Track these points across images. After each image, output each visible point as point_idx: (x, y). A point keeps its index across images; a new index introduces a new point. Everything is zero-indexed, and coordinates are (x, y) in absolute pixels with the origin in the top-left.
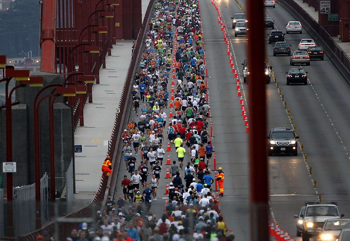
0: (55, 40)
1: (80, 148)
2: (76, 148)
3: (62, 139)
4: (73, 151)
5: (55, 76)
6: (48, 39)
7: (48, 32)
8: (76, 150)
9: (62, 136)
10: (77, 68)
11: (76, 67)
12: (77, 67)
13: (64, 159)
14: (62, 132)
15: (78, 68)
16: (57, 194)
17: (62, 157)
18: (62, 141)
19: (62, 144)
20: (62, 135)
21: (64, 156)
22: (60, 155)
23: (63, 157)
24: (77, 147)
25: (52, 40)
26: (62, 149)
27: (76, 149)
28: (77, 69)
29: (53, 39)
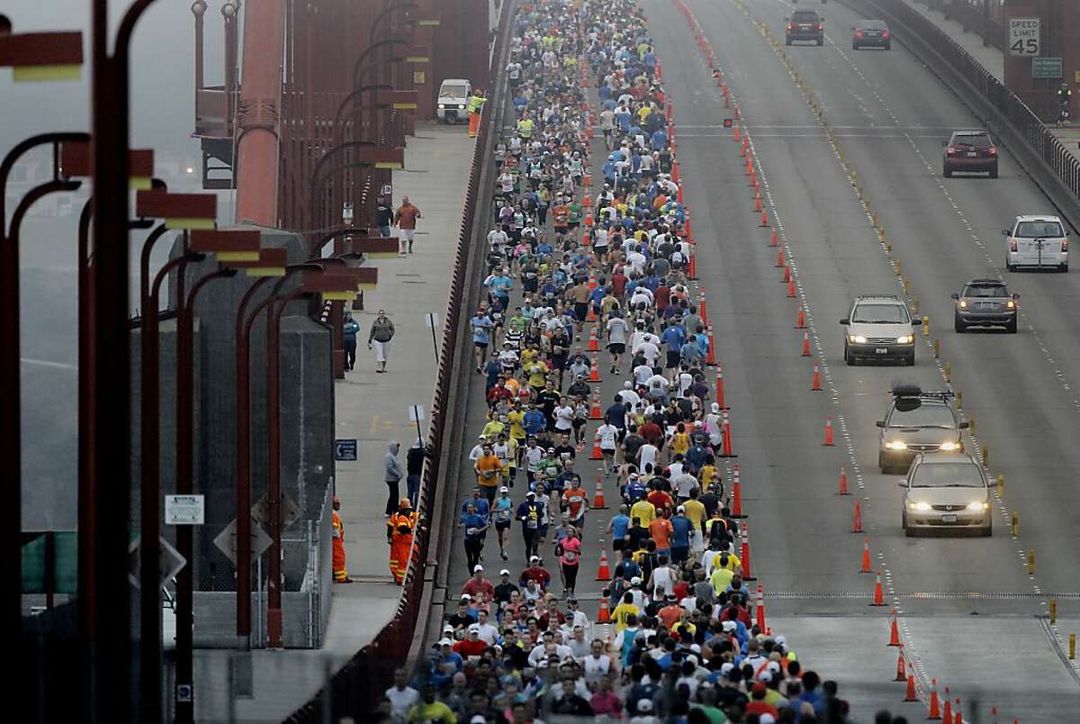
0: (278, 130)
1: (353, 447)
2: (340, 446)
3: (302, 420)
4: (332, 455)
5: (286, 236)
6: (259, 127)
7: (259, 106)
8: (340, 454)
9: (302, 414)
10: (348, 214)
11: (345, 211)
12: (348, 212)
13: (306, 480)
14: (302, 401)
15: (351, 216)
16: (285, 581)
17: (301, 476)
18: (302, 427)
19: (302, 434)
20: (301, 408)
21: (306, 470)
22: (294, 469)
23: (304, 473)
24: (343, 445)
25: (270, 129)
26: (302, 451)
27: (341, 450)
28: (349, 219)
29: (273, 127)
